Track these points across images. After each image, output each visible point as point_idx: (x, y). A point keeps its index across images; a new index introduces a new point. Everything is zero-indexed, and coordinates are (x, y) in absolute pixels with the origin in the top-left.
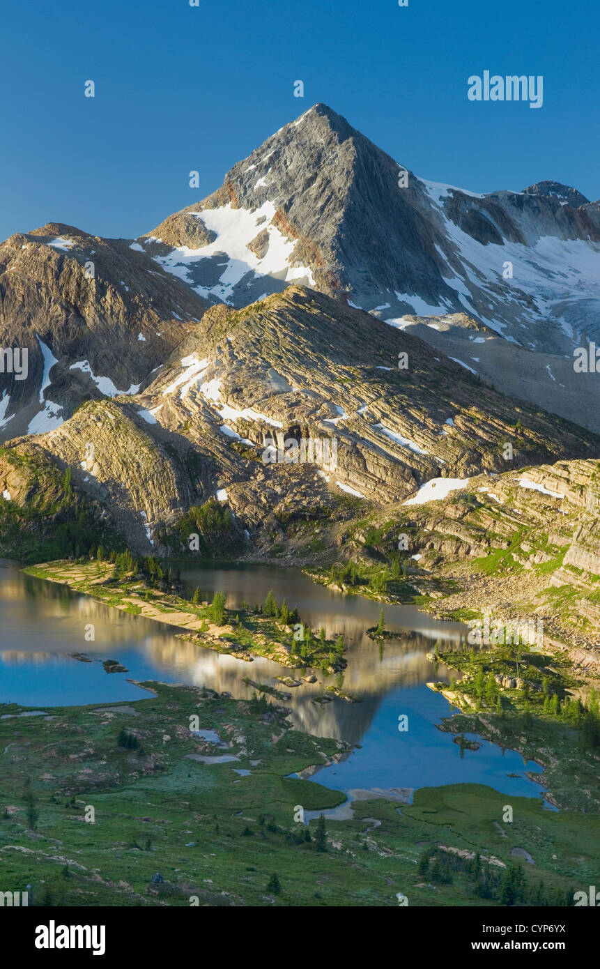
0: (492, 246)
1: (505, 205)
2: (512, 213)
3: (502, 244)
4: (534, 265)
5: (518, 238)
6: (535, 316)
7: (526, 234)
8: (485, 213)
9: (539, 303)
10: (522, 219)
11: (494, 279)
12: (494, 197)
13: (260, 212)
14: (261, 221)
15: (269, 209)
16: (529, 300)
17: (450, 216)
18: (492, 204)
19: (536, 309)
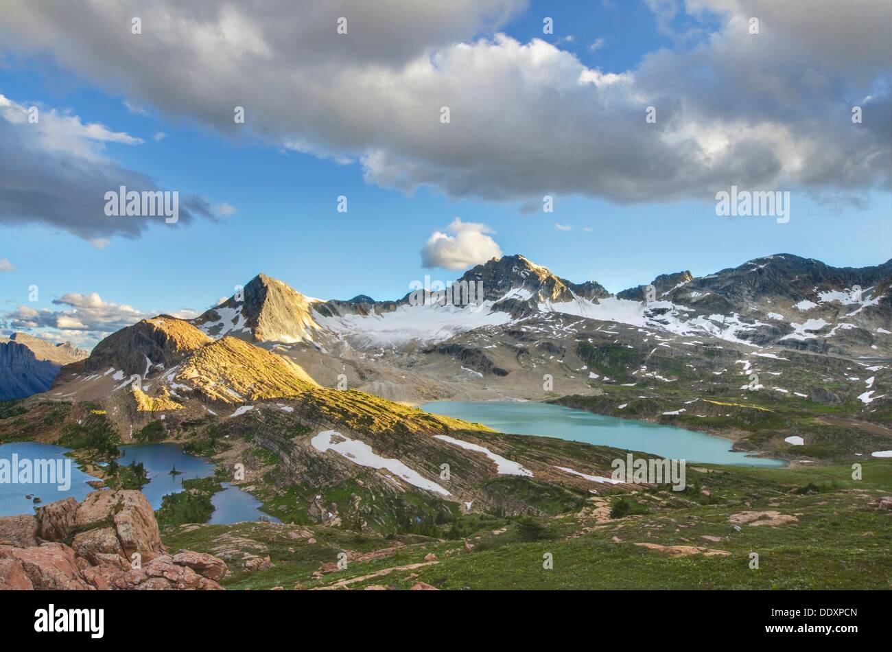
0: (328, 317)
1: (334, 304)
2: (336, 306)
3: (332, 316)
4: (342, 323)
5: (338, 314)
6: (337, 340)
7: (341, 313)
8: (327, 307)
9: (340, 336)
10: (339, 309)
11: (326, 328)
12: (330, 301)
13: (237, 309)
14: (237, 312)
15: (240, 308)
16: (336, 335)
17: (314, 308)
18: (329, 304)
19: (338, 338)
